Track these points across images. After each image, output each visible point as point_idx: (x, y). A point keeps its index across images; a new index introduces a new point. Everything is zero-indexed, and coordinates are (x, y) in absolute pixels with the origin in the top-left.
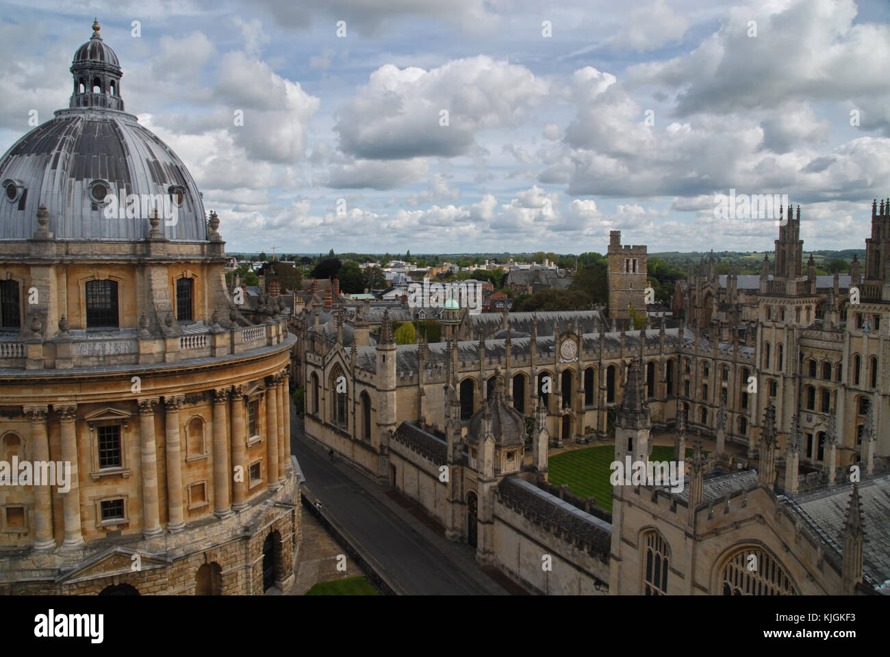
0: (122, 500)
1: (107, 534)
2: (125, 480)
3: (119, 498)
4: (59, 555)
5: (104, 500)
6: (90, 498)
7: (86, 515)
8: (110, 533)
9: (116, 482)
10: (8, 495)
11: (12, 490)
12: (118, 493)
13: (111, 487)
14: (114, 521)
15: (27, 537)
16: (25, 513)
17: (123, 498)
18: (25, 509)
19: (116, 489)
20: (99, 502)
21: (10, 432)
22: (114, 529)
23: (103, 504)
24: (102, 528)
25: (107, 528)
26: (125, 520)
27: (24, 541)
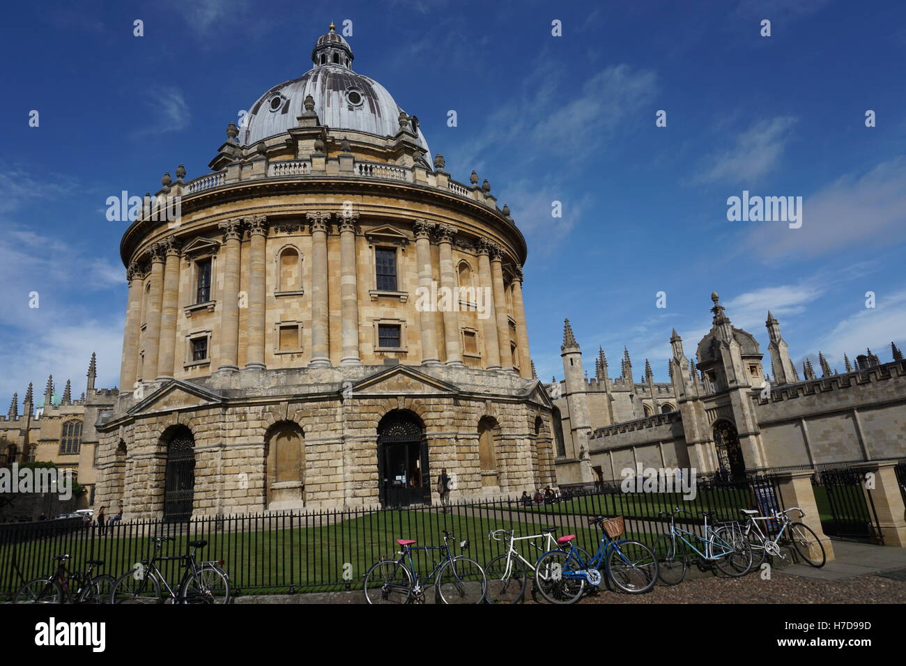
0: (400, 325)
1: (385, 361)
2: (402, 304)
3: (396, 323)
4: (339, 370)
5: (382, 322)
6: (369, 319)
7: (363, 336)
8: (387, 360)
9: (393, 305)
10: (283, 313)
11: (287, 306)
12: (396, 317)
13: (388, 309)
14: (392, 349)
15: (301, 358)
16: (299, 332)
17: (400, 323)
18: (299, 327)
19: (393, 313)
20: (376, 324)
21: (288, 247)
22: (392, 356)
23: (380, 326)
24: (379, 353)
25: (385, 353)
26: (403, 348)
27: (298, 363)
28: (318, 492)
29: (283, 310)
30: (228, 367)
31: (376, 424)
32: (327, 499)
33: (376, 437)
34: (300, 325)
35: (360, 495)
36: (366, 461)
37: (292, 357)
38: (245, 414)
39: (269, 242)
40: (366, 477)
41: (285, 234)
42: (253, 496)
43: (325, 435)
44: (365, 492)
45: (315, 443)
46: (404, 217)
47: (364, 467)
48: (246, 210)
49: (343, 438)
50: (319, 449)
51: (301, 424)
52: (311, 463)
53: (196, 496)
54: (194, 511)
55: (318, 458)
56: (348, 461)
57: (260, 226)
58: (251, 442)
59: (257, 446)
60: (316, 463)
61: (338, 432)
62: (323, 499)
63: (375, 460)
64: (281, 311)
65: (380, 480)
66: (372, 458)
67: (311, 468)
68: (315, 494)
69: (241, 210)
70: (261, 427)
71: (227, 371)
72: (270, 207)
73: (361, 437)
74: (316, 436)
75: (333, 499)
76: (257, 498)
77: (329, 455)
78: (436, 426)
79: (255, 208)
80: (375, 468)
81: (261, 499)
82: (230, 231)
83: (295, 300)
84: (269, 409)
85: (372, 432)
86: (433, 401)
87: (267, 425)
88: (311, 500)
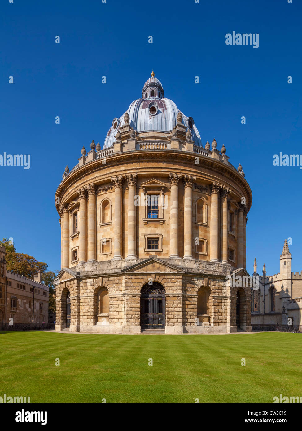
0: (159, 237)
1: (150, 256)
2: (160, 226)
3: (156, 236)
4: (124, 262)
5: (149, 236)
6: (142, 234)
7: (139, 244)
9: (156, 226)
10: (103, 234)
11: (105, 231)
12: (157, 233)
13: (153, 229)
14: (153, 250)
15: (111, 256)
16: (110, 243)
17: (159, 236)
18: (110, 241)
19: (155, 231)
20: (146, 237)
21: (105, 199)
22: (153, 254)
23: (148, 238)
24: (147, 253)
25: (150, 253)
26: (160, 249)
27: (109, 259)
28: (114, 319)
29: (103, 233)
30: (81, 262)
31: (140, 288)
32: (117, 322)
33: (139, 294)
34: (110, 240)
35: (131, 321)
36: (134, 305)
37: (107, 256)
38: (87, 282)
39: (98, 198)
40: (134, 313)
41: (104, 193)
42: (90, 319)
43: (118, 293)
44: (133, 320)
45: (113, 296)
46: (163, 173)
47: (133, 309)
48: (86, 182)
49: (124, 294)
50: (115, 299)
51: (108, 287)
52: (111, 306)
53: (72, 317)
54: (71, 323)
55: (114, 304)
56: (126, 305)
57: (92, 189)
58: (88, 295)
59: (91, 297)
60: (113, 306)
61: (123, 291)
62: (116, 322)
63: (139, 305)
64: (102, 234)
65: (141, 315)
66: (137, 305)
67: (111, 308)
68: (113, 320)
69: (84, 183)
70: (92, 289)
71: (81, 264)
72: (95, 178)
73: (131, 294)
74: (114, 293)
75: (120, 322)
76: (91, 320)
77: (118, 302)
78: (171, 290)
79: (89, 180)
80: (139, 309)
81: (92, 320)
82: (81, 194)
83: (108, 227)
84: (95, 281)
85: (138, 292)
86: (170, 277)
87: (94, 288)
88: (111, 322)
